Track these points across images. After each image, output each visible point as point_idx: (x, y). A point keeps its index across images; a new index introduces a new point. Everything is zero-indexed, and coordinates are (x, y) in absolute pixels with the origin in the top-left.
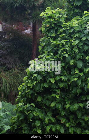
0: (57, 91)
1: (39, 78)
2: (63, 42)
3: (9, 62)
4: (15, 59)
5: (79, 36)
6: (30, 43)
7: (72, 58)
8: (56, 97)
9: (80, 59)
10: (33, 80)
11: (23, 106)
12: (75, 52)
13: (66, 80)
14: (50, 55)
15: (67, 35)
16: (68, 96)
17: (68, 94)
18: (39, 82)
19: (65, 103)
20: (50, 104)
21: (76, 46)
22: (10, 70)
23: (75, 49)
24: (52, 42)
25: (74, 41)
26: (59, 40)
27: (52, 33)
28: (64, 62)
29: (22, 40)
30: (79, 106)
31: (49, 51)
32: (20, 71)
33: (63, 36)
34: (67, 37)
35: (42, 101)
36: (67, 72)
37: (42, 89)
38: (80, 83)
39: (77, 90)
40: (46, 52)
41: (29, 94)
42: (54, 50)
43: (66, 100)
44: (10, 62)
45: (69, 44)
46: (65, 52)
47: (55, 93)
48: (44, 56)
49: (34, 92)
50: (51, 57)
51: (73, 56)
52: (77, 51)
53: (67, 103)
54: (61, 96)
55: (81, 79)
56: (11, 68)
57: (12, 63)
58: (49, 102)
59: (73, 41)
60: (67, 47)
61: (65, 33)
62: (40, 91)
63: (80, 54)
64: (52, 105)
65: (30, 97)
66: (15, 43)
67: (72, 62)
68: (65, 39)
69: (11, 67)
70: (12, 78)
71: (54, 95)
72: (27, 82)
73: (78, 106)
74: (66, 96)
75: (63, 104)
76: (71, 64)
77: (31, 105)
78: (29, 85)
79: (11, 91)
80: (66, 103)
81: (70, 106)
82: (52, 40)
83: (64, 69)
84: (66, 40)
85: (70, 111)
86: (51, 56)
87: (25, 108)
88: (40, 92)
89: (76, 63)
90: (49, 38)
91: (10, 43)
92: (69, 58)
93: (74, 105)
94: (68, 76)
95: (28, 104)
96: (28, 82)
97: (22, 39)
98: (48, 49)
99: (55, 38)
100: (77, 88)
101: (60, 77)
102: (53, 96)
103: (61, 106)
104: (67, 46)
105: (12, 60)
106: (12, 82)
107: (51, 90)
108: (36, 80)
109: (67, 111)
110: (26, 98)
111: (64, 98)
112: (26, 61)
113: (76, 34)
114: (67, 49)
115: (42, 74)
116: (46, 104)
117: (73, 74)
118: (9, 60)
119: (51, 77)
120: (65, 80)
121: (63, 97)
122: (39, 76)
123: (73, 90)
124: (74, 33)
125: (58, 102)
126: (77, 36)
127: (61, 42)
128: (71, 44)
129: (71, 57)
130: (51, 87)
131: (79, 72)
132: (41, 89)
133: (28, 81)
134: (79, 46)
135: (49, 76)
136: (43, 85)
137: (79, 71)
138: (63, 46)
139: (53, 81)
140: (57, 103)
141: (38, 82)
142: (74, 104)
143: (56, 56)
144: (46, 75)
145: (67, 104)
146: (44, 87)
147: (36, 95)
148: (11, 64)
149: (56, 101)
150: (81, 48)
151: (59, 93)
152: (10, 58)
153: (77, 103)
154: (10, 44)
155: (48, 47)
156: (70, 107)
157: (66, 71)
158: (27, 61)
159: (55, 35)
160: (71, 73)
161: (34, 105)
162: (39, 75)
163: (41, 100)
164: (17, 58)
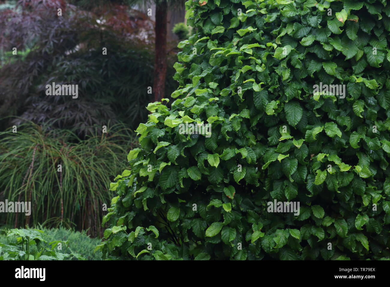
0: (226, 190)
1: (174, 152)
2: (248, 49)
3: (83, 118)
4: (102, 108)
5: (295, 33)
6: (147, 65)
7: (272, 97)
8: (222, 207)
9: (294, 100)
10: (154, 159)
11: (124, 236)
12: (280, 78)
13: (252, 161)
14: (208, 87)
15: (258, 31)
16: (256, 209)
17: (256, 203)
18: (173, 164)
19: (249, 229)
20: (203, 229)
21: (285, 61)
22: (87, 138)
23: (282, 71)
24: (215, 51)
25: (279, 46)
26: (235, 44)
27: (215, 26)
28: (248, 108)
29: (125, 56)
30: (290, 236)
31: (204, 75)
32: (116, 143)
33: (248, 33)
34: (257, 36)
35: (180, 221)
36: (256, 138)
37: (182, 186)
38: (294, 170)
39: (284, 190)
40: (196, 79)
41: (141, 200)
42: (220, 73)
43: (252, 220)
44: (85, 119)
45: (264, 55)
46: (253, 77)
47: (220, 196)
48: (190, 90)
49: (159, 193)
50: (209, 94)
51: (275, 90)
52: (286, 75)
53: (254, 227)
54: (238, 206)
55: (295, 158)
56: (90, 134)
57: (94, 119)
58: (201, 225)
59: (275, 46)
60: (256, 64)
61: (254, 25)
62: (176, 190)
63: (294, 86)
64: (211, 232)
65: (146, 208)
66: (104, 64)
67: (271, 108)
68: (254, 41)
69: (91, 130)
70: (92, 163)
71: (216, 203)
72: (137, 164)
73: (287, 236)
74: (253, 208)
75: (241, 229)
76: (270, 111)
77: (148, 230)
78: (142, 173)
79: (87, 201)
80: (251, 227)
81: (262, 235)
82: (214, 45)
83: (249, 130)
84: (256, 45)
85: (262, 250)
86: (210, 91)
87: (131, 240)
88: (177, 193)
89: (283, 110)
90: (205, 38)
91: (89, 63)
92: (264, 96)
93: (273, 234)
94: (258, 151)
95: (139, 229)
96: (141, 164)
97: (125, 52)
98: (202, 71)
99: (222, 40)
100: (285, 183)
101: (237, 151)
102: (213, 207)
103: (237, 235)
104: (259, 61)
105: (94, 112)
106: (92, 172)
107: (207, 190)
108: (166, 160)
109: (253, 252)
110: (132, 214)
111: (245, 214)
112: (133, 116)
113: (285, 27)
114: (259, 69)
115: (184, 141)
116: (192, 228)
117: (274, 142)
118: (83, 112)
119: (210, 151)
120: (250, 161)
121: (242, 209)
122: (174, 147)
123: (272, 190)
124: (279, 26)
125: (228, 225)
126: (287, 34)
127: (241, 48)
128: (270, 57)
129: (269, 93)
130: (210, 180)
131: (291, 137)
132: (180, 184)
133: (139, 162)
134: (292, 63)
135: (205, 146)
136: (187, 173)
137: (291, 135)
138: (247, 61)
139: (214, 161)
140: (224, 227)
141: (169, 164)
142: (274, 231)
143: (225, 89)
144: (194, 143)
145: (254, 229)
146: (187, 180)
147: (163, 201)
148: (88, 122)
149: (222, 220)
150: (298, 67)
151: (232, 198)
152: (87, 105)
153: (285, 229)
154: (87, 66)
155: (203, 65)
156: (263, 238)
157: (255, 133)
158: (135, 116)
159: (222, 31)
160: (269, 139)
161: (156, 231)
162: (173, 144)
163: (179, 219)
164: (108, 107)
